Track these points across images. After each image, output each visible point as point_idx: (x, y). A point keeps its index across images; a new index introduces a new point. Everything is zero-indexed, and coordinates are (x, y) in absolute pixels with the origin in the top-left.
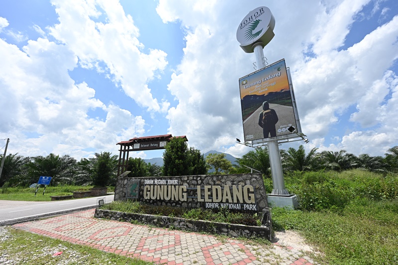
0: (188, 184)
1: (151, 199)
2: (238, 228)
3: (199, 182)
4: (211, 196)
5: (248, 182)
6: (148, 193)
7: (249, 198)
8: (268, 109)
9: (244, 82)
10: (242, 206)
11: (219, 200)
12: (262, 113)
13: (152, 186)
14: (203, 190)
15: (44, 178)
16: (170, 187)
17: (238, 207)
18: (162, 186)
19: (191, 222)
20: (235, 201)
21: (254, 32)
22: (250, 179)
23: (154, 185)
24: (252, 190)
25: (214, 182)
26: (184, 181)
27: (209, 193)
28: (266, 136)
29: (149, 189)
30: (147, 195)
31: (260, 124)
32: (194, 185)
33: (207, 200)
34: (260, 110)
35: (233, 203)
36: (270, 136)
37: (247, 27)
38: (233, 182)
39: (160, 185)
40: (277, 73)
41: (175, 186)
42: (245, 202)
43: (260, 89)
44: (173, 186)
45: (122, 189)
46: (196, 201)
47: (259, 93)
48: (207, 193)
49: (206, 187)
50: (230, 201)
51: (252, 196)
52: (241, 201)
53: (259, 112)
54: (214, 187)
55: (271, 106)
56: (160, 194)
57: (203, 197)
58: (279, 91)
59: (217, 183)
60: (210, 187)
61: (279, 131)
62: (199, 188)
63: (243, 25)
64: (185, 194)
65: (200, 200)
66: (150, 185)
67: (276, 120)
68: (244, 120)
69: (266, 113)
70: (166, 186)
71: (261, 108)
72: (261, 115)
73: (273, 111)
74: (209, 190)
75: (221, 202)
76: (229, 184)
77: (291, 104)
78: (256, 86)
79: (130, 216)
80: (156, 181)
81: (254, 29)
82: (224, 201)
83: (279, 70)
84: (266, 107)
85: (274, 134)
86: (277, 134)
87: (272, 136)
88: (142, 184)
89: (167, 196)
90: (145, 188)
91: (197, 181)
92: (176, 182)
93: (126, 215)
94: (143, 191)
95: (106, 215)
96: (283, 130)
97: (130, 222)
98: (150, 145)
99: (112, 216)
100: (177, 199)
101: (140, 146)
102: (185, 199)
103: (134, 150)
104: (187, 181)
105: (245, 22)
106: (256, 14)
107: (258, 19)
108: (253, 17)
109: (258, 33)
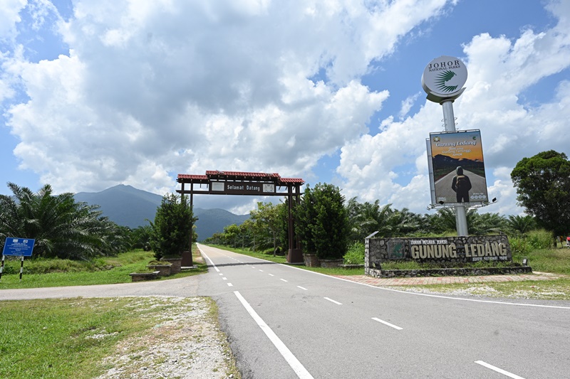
0: (455, 243)
1: (420, 258)
3: (464, 242)
4: (476, 252)
5: (499, 241)
6: (417, 253)
7: (503, 251)
8: (462, 174)
9: (437, 139)
10: (498, 258)
11: (483, 254)
12: (456, 178)
13: (421, 247)
14: (470, 248)
15: (15, 241)
16: (440, 246)
17: (496, 258)
18: (432, 246)
19: (485, 269)
20: (494, 255)
21: (448, 84)
22: (501, 239)
23: (422, 245)
24: (504, 246)
25: (477, 241)
26: (451, 241)
27: (475, 250)
28: (459, 201)
29: (417, 249)
30: (416, 254)
31: (453, 187)
32: (461, 244)
33: (473, 255)
34: (454, 174)
35: (493, 256)
36: (463, 200)
37: (438, 72)
38: (490, 241)
39: (430, 245)
40: (473, 142)
41: (445, 245)
42: (500, 255)
43: (454, 151)
44: (443, 246)
45: (378, 251)
46: (463, 257)
47: (453, 156)
48: (473, 250)
49: (472, 246)
50: (491, 255)
51: (505, 250)
52: (498, 255)
53: (453, 175)
54: (478, 246)
55: (466, 172)
56: (430, 253)
57: (470, 253)
58: (473, 160)
59: (479, 242)
60: (475, 245)
61: (472, 198)
62: (466, 246)
63: (433, 67)
64: (455, 252)
65: (468, 255)
66: (418, 245)
67: (470, 187)
68: (435, 181)
69: (459, 178)
70: (436, 246)
71: (455, 172)
72: (455, 179)
73: (467, 178)
74: (476, 247)
75: (485, 256)
76: (488, 243)
77: (484, 176)
78: (450, 148)
79: (428, 271)
80: (424, 242)
81: (447, 80)
82: (487, 255)
83: (474, 138)
84: (460, 173)
85: (467, 200)
86: (470, 200)
87: (465, 201)
88: (408, 245)
89: (438, 254)
90: (412, 248)
91: (462, 241)
92: (445, 242)
93: (423, 272)
94: (409, 251)
95: (398, 274)
96: (476, 197)
97: (431, 276)
98: (245, 188)
99: (406, 274)
100: (448, 257)
101: (226, 187)
102: (455, 256)
103: (211, 192)
104: (453, 241)
105: (436, 66)
106: (450, 64)
107: (452, 70)
108: (446, 64)
109: (452, 88)
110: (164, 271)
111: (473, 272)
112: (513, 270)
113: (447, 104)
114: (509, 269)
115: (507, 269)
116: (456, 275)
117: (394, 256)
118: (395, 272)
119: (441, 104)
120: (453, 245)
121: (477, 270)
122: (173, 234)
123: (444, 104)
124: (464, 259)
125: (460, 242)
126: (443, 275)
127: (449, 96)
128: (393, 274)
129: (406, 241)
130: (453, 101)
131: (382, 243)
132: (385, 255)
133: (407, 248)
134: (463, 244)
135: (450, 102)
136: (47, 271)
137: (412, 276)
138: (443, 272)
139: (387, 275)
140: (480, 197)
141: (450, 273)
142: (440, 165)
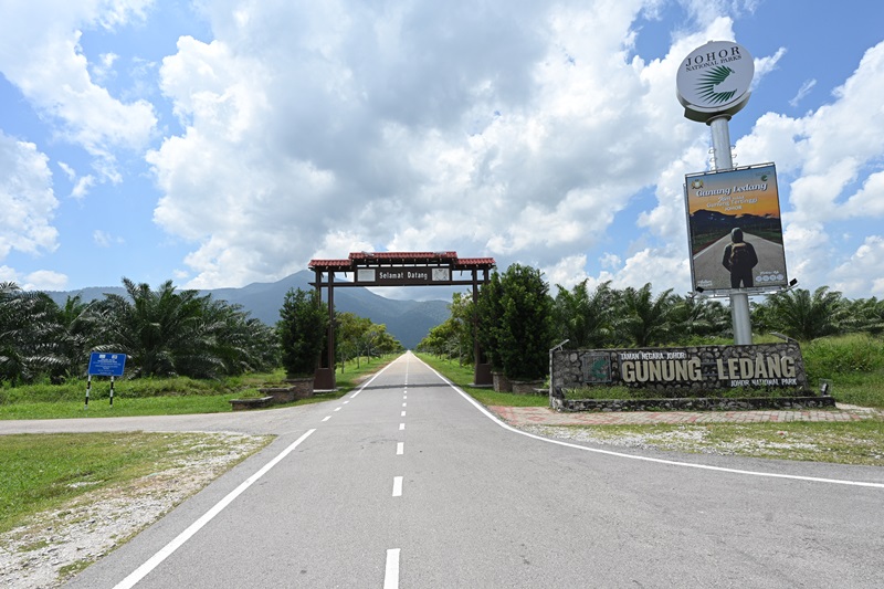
0: (699, 357)
1: (637, 381)
2: (802, 400)
3: (717, 354)
4: (738, 372)
5: (783, 353)
6: (632, 373)
7: (789, 371)
8: (741, 241)
9: (697, 184)
10: (780, 382)
11: (751, 376)
12: (730, 247)
13: (638, 363)
14: (726, 366)
15: (103, 356)
16: (671, 363)
17: (775, 382)
18: (658, 362)
20: (771, 375)
21: (718, 89)
22: (786, 350)
23: (641, 361)
24: (792, 362)
25: (740, 354)
26: (692, 354)
27: (736, 368)
28: (735, 285)
29: (632, 366)
30: (629, 376)
31: (725, 263)
32: (710, 359)
33: (732, 375)
35: (769, 378)
36: (742, 284)
38: (764, 353)
39: (654, 361)
40: (761, 185)
41: (681, 360)
42: (783, 377)
43: (728, 202)
44: (677, 362)
45: (567, 370)
46: (714, 379)
47: (726, 211)
48: (732, 369)
49: (731, 362)
50: (765, 376)
51: (792, 368)
52: (779, 376)
53: (725, 243)
54: (742, 361)
55: (747, 237)
56: (655, 372)
57: (727, 373)
58: (762, 215)
59: (744, 354)
60: (736, 360)
61: (758, 280)
62: (719, 362)
63: (693, 64)
64: (698, 372)
65: (721, 377)
66: (634, 361)
67: (755, 261)
69: (736, 248)
70: (664, 363)
71: (728, 238)
72: (729, 249)
73: (749, 247)
74: (737, 364)
75: (753, 378)
76: (761, 356)
77: (780, 241)
78: (721, 198)
80: (644, 356)
81: (718, 83)
82: (757, 376)
83: (764, 179)
84: (738, 238)
85: (749, 283)
87: (746, 286)
88: (617, 361)
89: (669, 375)
90: (624, 366)
91: (713, 353)
92: (682, 355)
93: (634, 403)
94: (618, 371)
95: (591, 407)
96: (766, 279)
97: (646, 410)
98: (406, 275)
99: (604, 406)
100: (686, 379)
101: (377, 276)
102: (699, 377)
103: (357, 284)
104: (696, 354)
105: (699, 60)
106: (723, 54)
107: (726, 65)
108: (716, 55)
109: (726, 96)
110: (282, 397)
111: (722, 405)
112: (797, 401)
113: (718, 124)
114: (791, 401)
115: (786, 400)
116: (691, 409)
117: (593, 379)
118: (585, 404)
119: (709, 124)
120: (696, 361)
121: (729, 401)
122: (298, 345)
123: (713, 123)
124: (715, 383)
125: (709, 355)
126: (668, 409)
127: (721, 109)
128: (582, 406)
129: (614, 355)
130: (729, 118)
131: (574, 357)
132: (578, 377)
133: (615, 365)
134: (715, 359)
135: (724, 121)
136: (157, 393)
137: (614, 410)
138: (667, 405)
139: (572, 407)
140: (773, 278)
141: (680, 407)
142: (703, 226)
